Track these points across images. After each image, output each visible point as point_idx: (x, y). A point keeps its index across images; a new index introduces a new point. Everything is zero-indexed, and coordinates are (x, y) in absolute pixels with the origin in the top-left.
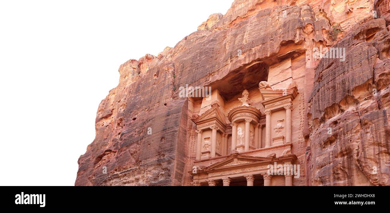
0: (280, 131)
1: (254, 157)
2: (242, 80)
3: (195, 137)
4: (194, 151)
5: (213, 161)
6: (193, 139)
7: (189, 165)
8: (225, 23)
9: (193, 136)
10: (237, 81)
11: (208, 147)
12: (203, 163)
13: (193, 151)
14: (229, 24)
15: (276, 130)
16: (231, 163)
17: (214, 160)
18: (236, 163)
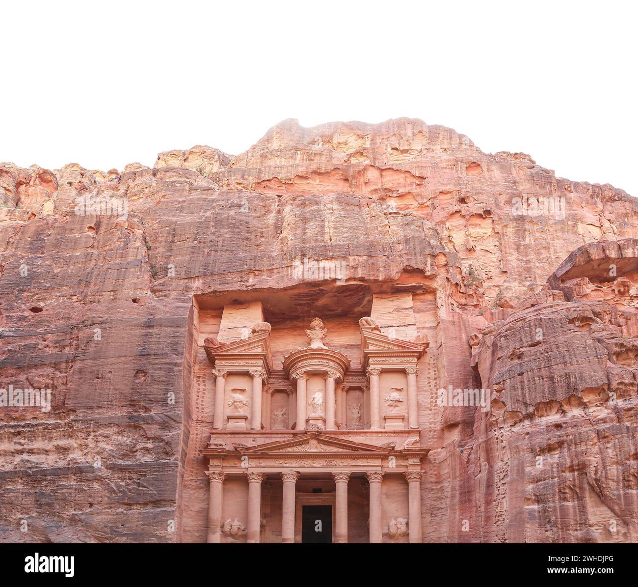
0: (396, 406)
1: (354, 443)
2: (317, 300)
3: (204, 381)
4: (205, 410)
5: (258, 436)
6: (199, 385)
7: (195, 436)
8: (247, 177)
9: (199, 377)
10: (306, 300)
11: (241, 407)
12: (232, 436)
13: (203, 409)
14: (256, 183)
15: (389, 403)
16: (303, 446)
17: (261, 436)
18: (313, 447)
